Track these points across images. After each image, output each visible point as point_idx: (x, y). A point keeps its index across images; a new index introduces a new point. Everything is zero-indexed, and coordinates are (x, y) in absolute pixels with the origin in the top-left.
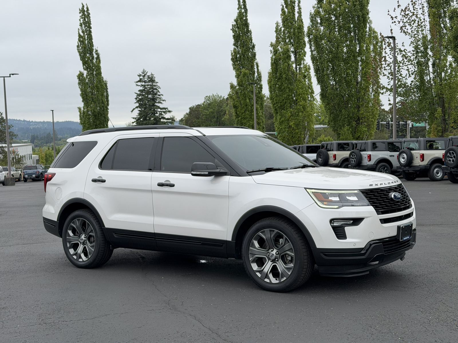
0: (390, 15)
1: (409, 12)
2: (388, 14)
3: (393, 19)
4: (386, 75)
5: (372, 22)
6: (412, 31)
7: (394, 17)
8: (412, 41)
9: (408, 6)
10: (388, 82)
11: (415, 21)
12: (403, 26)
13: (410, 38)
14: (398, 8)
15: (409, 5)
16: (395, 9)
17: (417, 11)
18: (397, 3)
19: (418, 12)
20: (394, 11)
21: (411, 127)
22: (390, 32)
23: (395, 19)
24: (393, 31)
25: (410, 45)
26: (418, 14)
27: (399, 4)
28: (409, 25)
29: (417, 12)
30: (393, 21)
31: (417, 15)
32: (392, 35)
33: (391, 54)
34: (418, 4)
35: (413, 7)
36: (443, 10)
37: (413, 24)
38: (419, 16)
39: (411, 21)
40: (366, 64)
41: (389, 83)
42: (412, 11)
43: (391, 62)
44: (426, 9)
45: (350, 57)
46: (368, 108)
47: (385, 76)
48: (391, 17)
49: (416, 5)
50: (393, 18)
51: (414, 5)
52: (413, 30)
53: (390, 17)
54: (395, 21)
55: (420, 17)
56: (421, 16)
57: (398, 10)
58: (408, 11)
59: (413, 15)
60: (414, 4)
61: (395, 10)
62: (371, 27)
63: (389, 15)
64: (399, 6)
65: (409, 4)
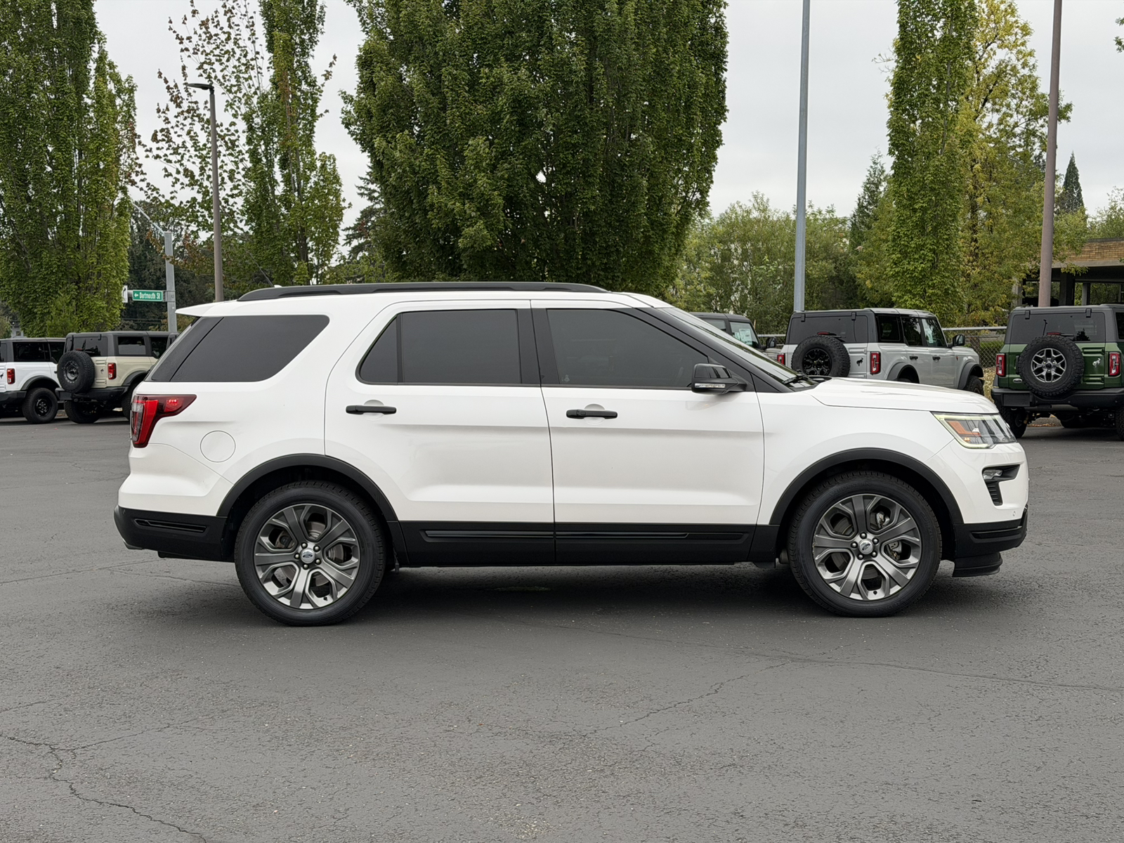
0: (174, 32)
1: (217, 31)
2: (170, 29)
3: (181, 43)
4: (171, 175)
5: (105, 39)
6: (224, 77)
7: (185, 38)
8: (227, 101)
9: (215, 15)
10: (172, 193)
11: (231, 54)
12: (205, 63)
13: (223, 93)
14: (193, 16)
15: (218, 14)
16: (186, 19)
17: (238, 30)
18: (190, 4)
19: (240, 35)
20: (184, 23)
21: (127, 301)
22: (181, 72)
23: (186, 44)
24: (186, 71)
25: (226, 110)
26: (240, 39)
27: (193, 8)
28: (217, 60)
29: (238, 32)
30: (183, 46)
31: (238, 40)
32: (185, 79)
33: (177, 126)
34: (239, 15)
35: (229, 20)
36: (300, 38)
37: (228, 60)
38: (241, 43)
39: (223, 52)
40: (100, 142)
41: (172, 195)
42: (226, 29)
43: (180, 146)
44: (261, 30)
45: (62, 119)
46: (107, 251)
47: (170, 177)
48: (177, 35)
49: (234, 16)
50: (183, 39)
51: (230, 17)
52: (227, 75)
53: (175, 35)
54: (187, 47)
55: (244, 47)
56: (249, 43)
57: (194, 23)
58: (216, 26)
59: (228, 39)
60: (228, 11)
61: (185, 21)
62: (104, 50)
63: (171, 31)
64: (194, 12)
65: (216, 12)
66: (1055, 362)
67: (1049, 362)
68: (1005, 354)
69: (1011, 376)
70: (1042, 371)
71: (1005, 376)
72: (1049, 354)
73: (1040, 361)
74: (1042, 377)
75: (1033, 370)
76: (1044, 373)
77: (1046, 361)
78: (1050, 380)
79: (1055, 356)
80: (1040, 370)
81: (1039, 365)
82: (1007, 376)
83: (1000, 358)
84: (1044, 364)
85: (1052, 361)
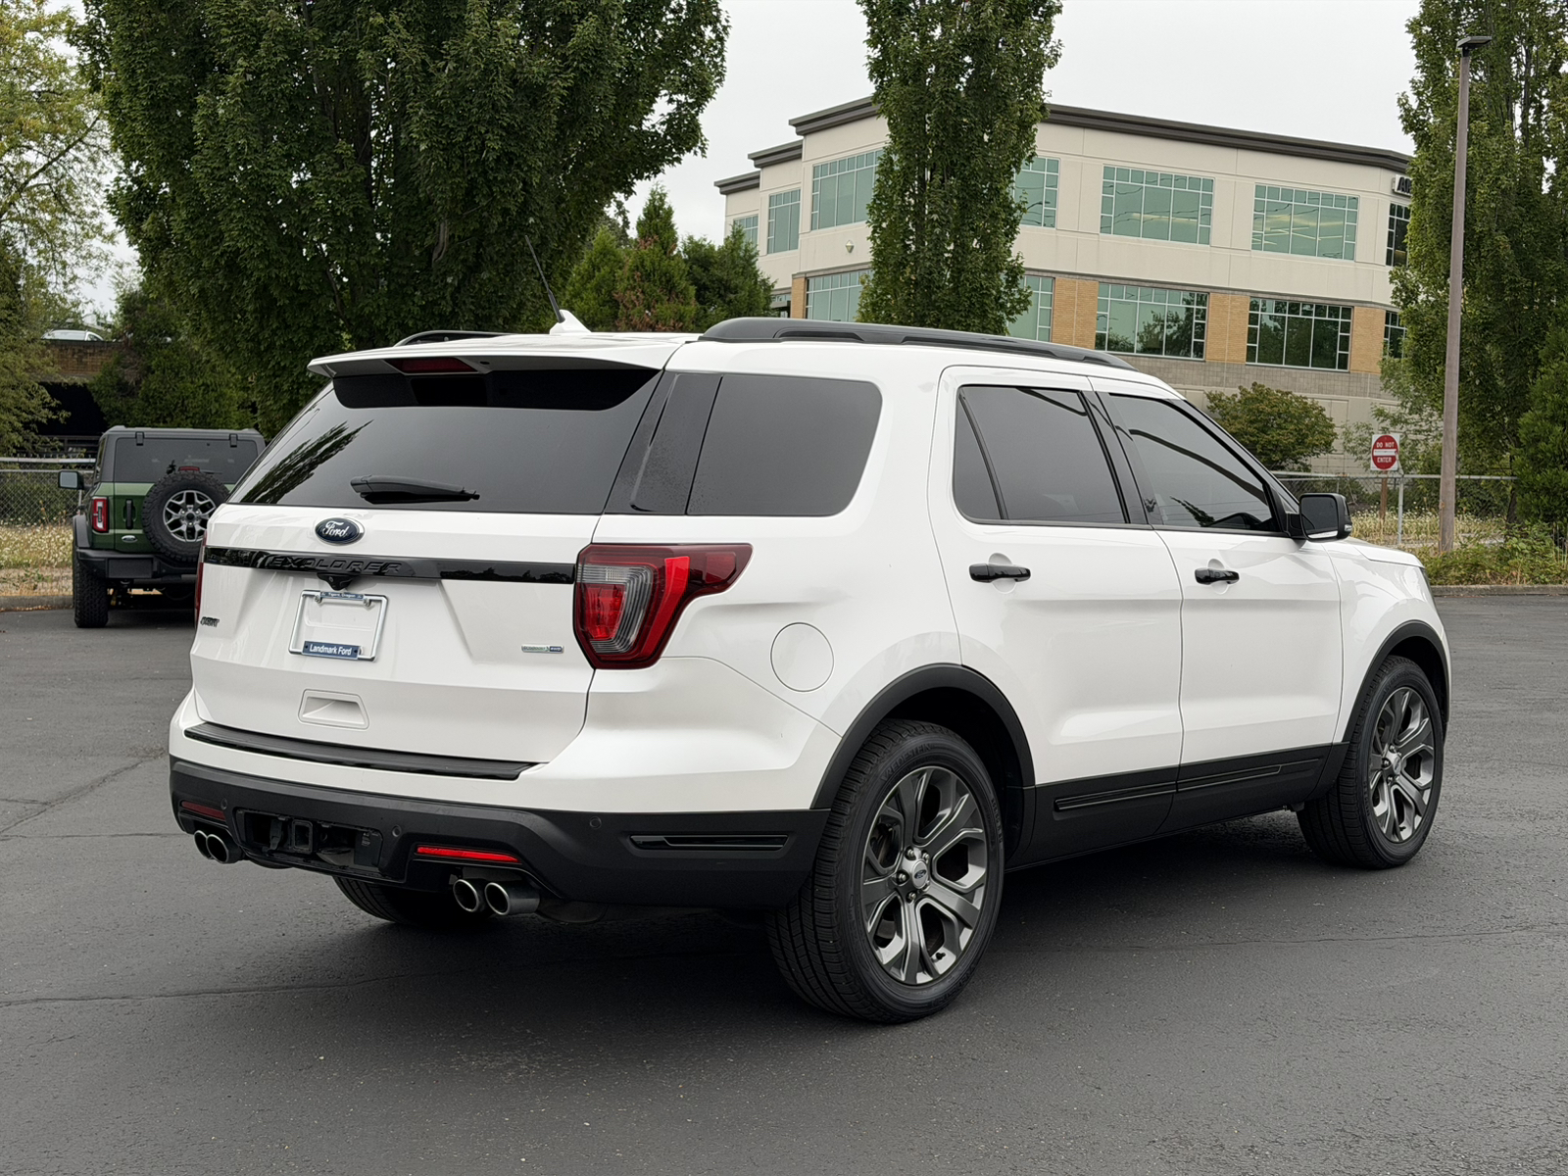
66: (199, 512)
67: (190, 511)
68: (108, 497)
69: (118, 531)
70: (180, 525)
71: (107, 532)
72: (190, 499)
73: (176, 508)
74: (180, 533)
75: (166, 524)
76: (184, 528)
77: (186, 510)
78: (193, 538)
79: (201, 503)
80: (176, 524)
81: (175, 516)
82: (111, 531)
83: (100, 504)
84: (182, 512)
85: (195, 510)
